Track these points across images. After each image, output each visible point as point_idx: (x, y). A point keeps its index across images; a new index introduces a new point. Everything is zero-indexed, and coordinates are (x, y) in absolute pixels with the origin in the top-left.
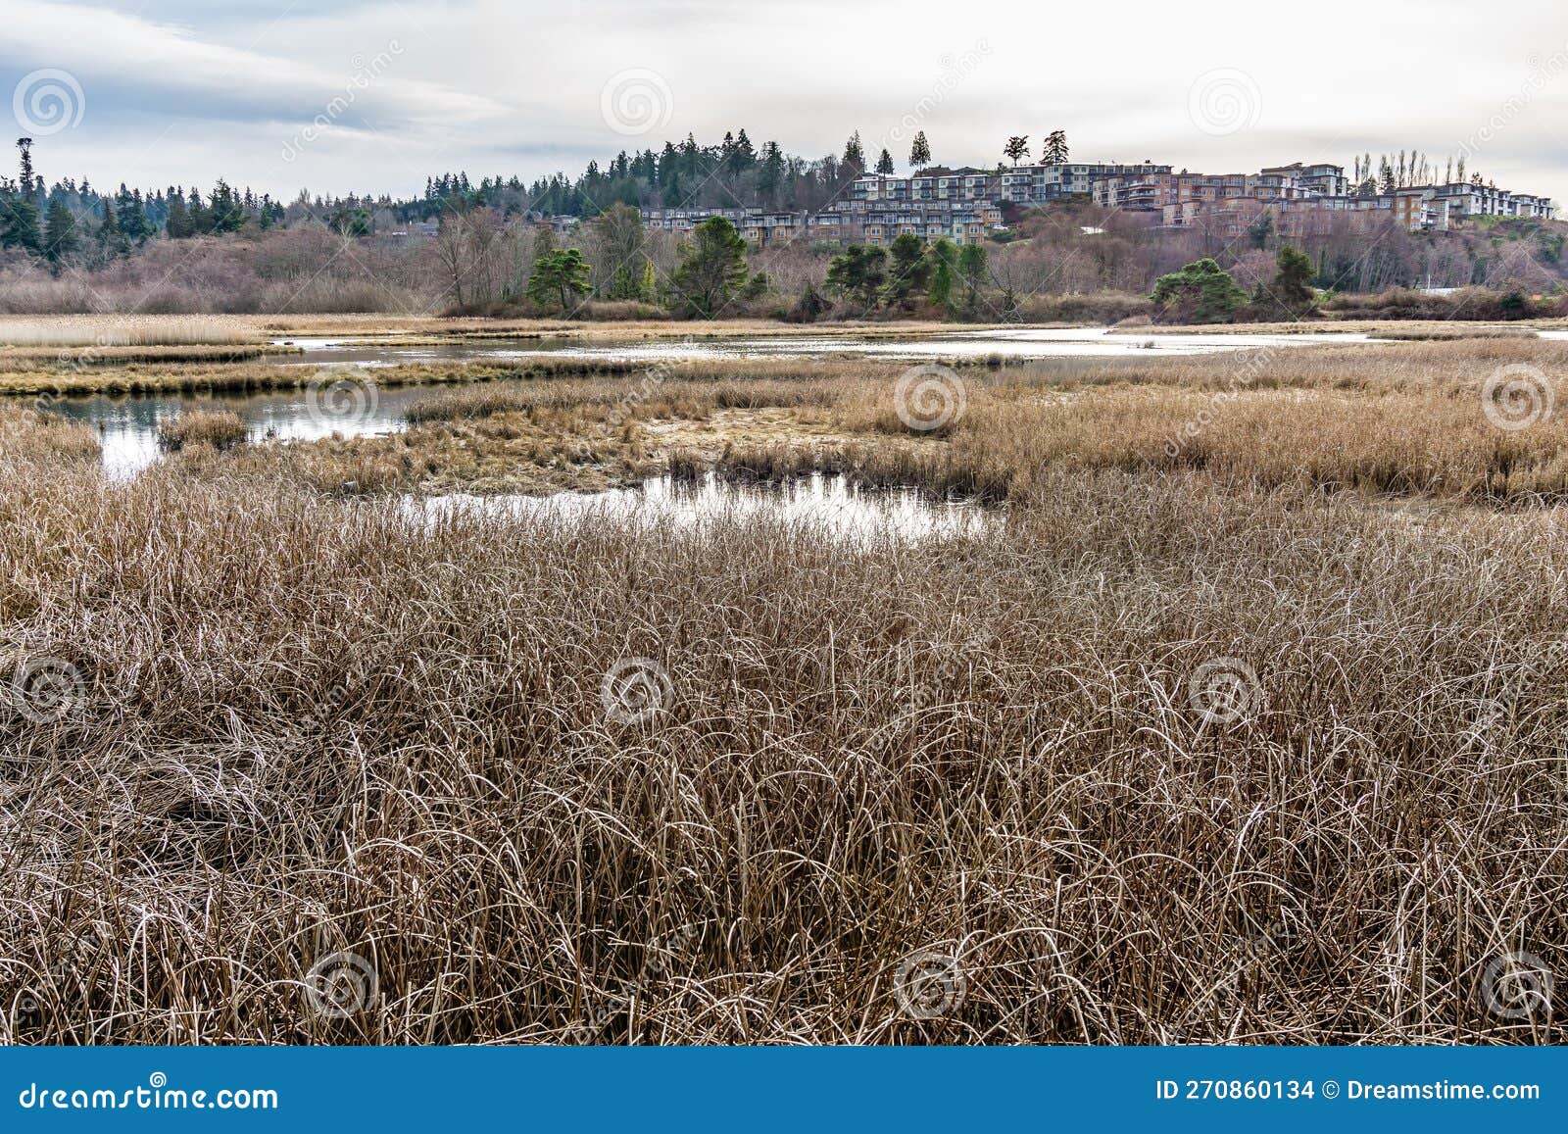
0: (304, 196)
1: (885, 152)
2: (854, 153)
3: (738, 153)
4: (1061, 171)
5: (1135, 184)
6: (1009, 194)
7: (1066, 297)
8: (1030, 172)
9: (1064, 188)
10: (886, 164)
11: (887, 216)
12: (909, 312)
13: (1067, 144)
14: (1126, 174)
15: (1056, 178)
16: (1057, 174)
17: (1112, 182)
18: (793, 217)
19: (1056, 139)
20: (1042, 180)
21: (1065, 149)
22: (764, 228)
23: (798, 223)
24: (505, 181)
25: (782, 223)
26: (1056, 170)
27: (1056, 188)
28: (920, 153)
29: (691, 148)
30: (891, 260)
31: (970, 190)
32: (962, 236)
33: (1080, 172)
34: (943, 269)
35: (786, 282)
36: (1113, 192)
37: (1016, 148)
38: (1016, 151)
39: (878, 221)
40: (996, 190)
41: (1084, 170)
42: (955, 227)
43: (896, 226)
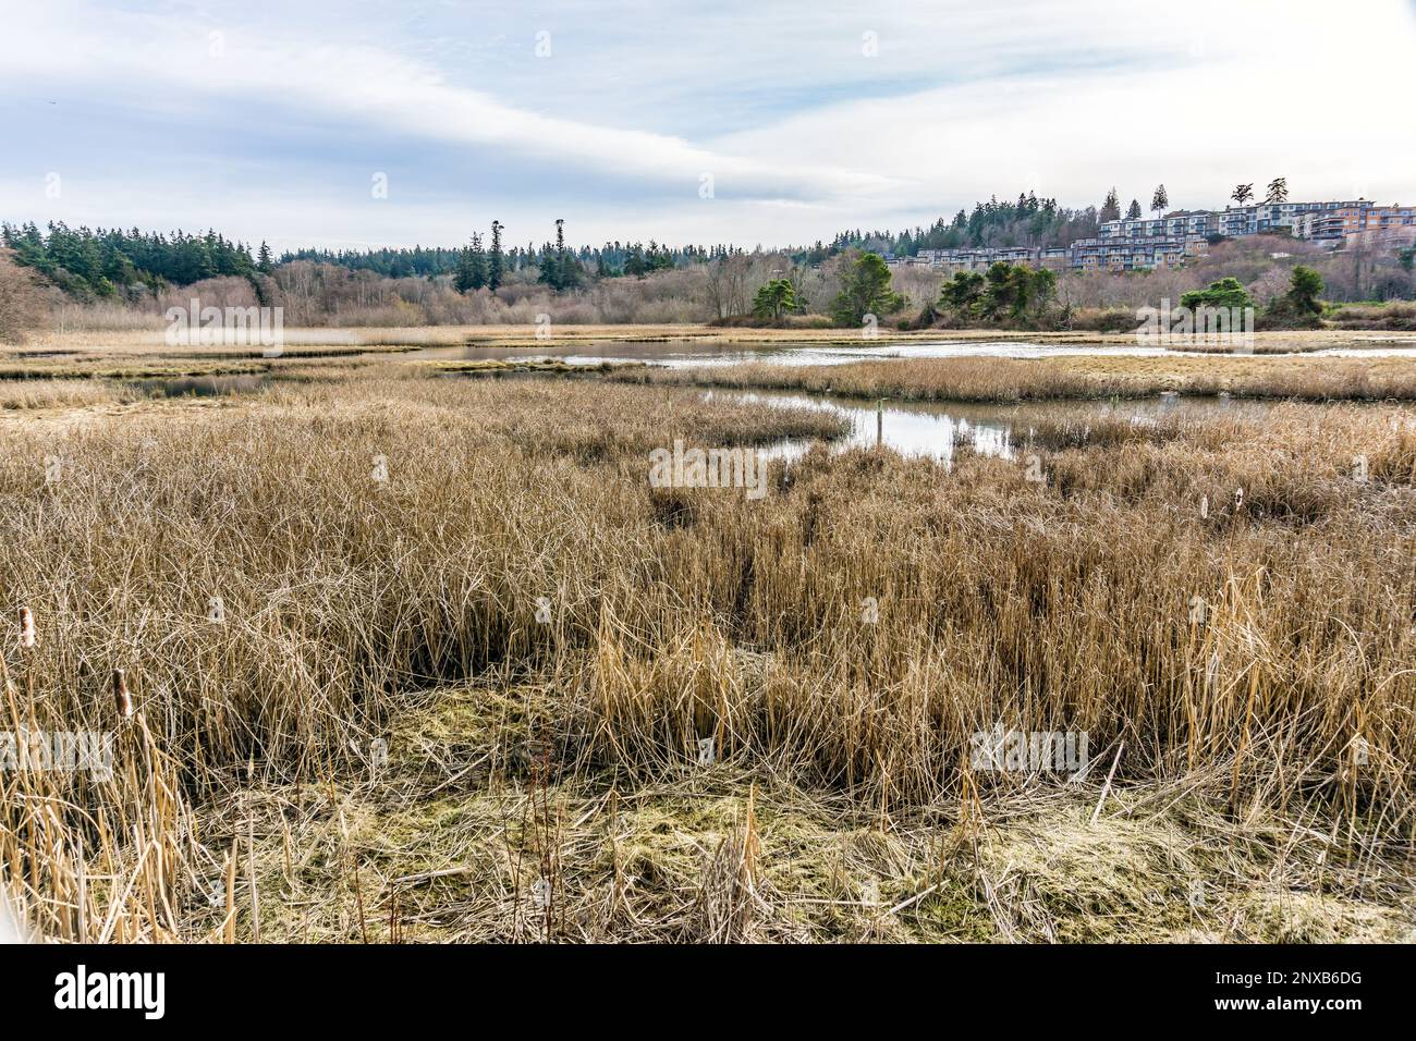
0: (759, 247)
1: (1134, 202)
2: (1111, 203)
3: (1026, 208)
4: (1271, 209)
5: (1327, 216)
6: (1225, 229)
8: (1244, 212)
9: (1272, 223)
10: (1135, 210)
12: (998, 322)
13: (1287, 188)
14: (1317, 209)
15: (1266, 215)
16: (1268, 212)
17: (1309, 216)
18: (1030, 252)
19: (1277, 185)
20: (1254, 218)
21: (1285, 192)
23: (1033, 256)
24: (873, 235)
25: (1021, 257)
26: (1266, 209)
27: (1266, 223)
28: (1160, 202)
30: (987, 283)
31: (1192, 228)
32: (1162, 262)
33: (1288, 210)
34: (1021, 289)
36: (1308, 225)
37: (1242, 193)
38: (1241, 196)
39: (1094, 253)
40: (1215, 227)
41: (1291, 208)
42: (1156, 256)
43: (1108, 256)
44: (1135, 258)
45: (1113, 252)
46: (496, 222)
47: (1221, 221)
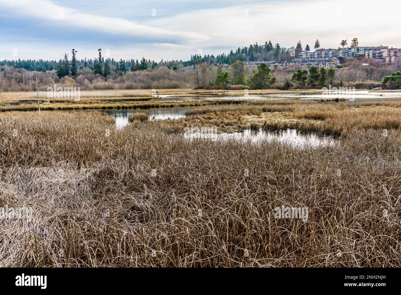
0: (162, 60)
1: (307, 45)
2: (299, 46)
3: (269, 47)
4: (356, 49)
5: (377, 51)
6: (342, 55)
7: (357, 82)
8: (347, 49)
9: (357, 53)
10: (308, 48)
11: (308, 62)
12: (314, 87)
13: (358, 42)
14: (375, 49)
15: (355, 51)
16: (355, 50)
17: (371, 51)
18: (283, 63)
19: (355, 40)
20: (351, 51)
21: (357, 43)
22: (275, 66)
23: (284, 64)
24: (210, 56)
25: (280, 64)
26: (355, 48)
27: (355, 53)
28: (317, 45)
29: (256, 46)
30: (309, 73)
31: (331, 55)
32: (328, 67)
33: (362, 49)
34: (323, 75)
35: (281, 79)
36: (371, 54)
37: (344, 43)
38: (343, 44)
39: (305, 63)
40: (338, 54)
41: (363, 48)
42: (326, 64)
43: (310, 64)
44: (319, 65)
45: (312, 63)
46: (74, 50)
47: (340, 52)
